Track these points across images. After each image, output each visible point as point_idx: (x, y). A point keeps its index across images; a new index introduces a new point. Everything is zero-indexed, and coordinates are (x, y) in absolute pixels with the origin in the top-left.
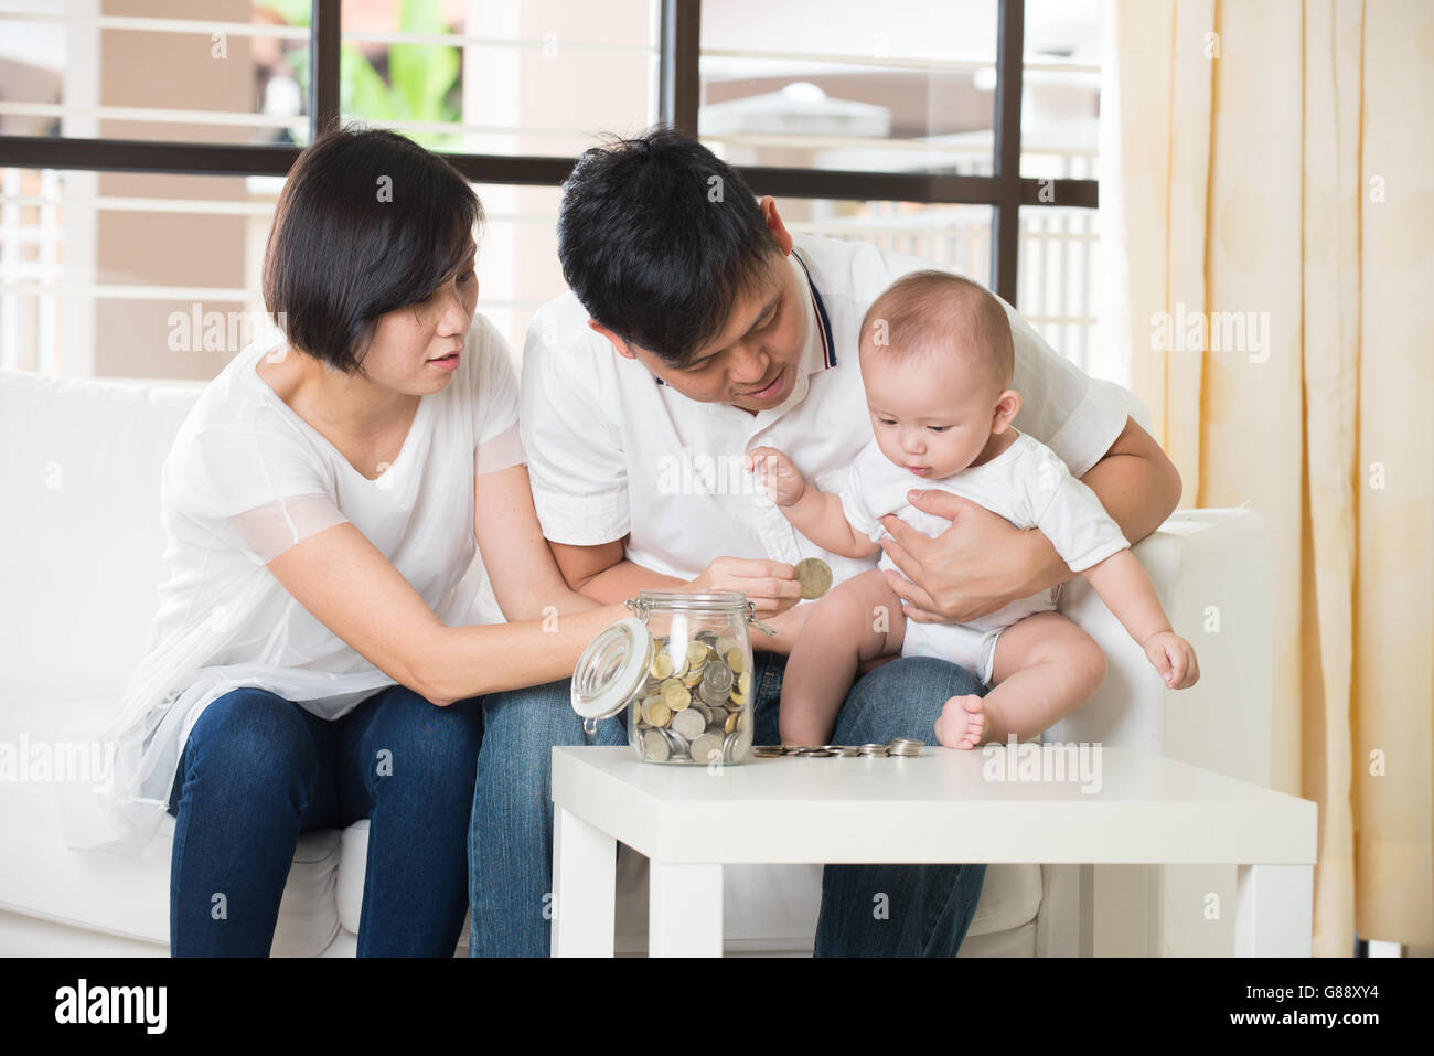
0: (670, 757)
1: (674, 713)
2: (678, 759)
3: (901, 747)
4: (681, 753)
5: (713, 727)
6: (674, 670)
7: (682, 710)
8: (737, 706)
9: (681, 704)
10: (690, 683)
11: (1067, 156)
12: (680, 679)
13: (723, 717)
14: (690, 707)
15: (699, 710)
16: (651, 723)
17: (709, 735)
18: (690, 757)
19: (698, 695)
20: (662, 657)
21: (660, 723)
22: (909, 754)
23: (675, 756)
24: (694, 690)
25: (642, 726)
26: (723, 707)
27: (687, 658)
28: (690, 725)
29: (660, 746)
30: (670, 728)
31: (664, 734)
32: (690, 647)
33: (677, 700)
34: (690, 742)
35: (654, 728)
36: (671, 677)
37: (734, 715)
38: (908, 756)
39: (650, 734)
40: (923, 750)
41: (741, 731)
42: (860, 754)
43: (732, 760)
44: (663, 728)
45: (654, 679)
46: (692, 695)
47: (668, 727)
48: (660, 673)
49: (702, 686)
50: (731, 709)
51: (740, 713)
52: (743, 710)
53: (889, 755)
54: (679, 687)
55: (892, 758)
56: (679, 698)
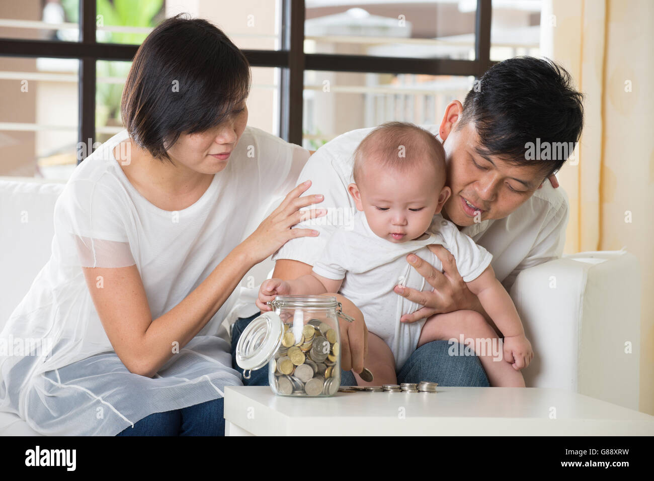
0: (293, 392)
1: (295, 367)
2: (298, 393)
3: (425, 386)
4: (299, 390)
5: (318, 375)
6: (295, 342)
7: (300, 365)
8: (332, 362)
9: (299, 362)
10: (305, 349)
11: (515, 48)
12: (299, 347)
13: (324, 368)
14: (304, 363)
15: (310, 365)
16: (282, 373)
17: (316, 379)
18: (305, 392)
19: (310, 356)
20: (288, 334)
21: (288, 372)
22: (430, 391)
23: (296, 392)
24: (307, 354)
25: (277, 375)
26: (323, 363)
27: (303, 335)
28: (305, 373)
29: (288, 386)
30: (293, 375)
31: (290, 379)
32: (305, 328)
33: (297, 359)
34: (305, 383)
35: (284, 376)
36: (294, 346)
37: (330, 368)
38: (430, 392)
39: (281, 379)
40: (437, 388)
41: (334, 377)
42: (402, 391)
43: (329, 394)
44: (289, 375)
45: (284, 347)
46: (306, 356)
47: (292, 375)
48: (287, 343)
49: (312, 351)
50: (328, 364)
51: (333, 367)
52: (335, 365)
53: (419, 391)
54: (298, 352)
55: (421, 393)
56: (298, 358)
